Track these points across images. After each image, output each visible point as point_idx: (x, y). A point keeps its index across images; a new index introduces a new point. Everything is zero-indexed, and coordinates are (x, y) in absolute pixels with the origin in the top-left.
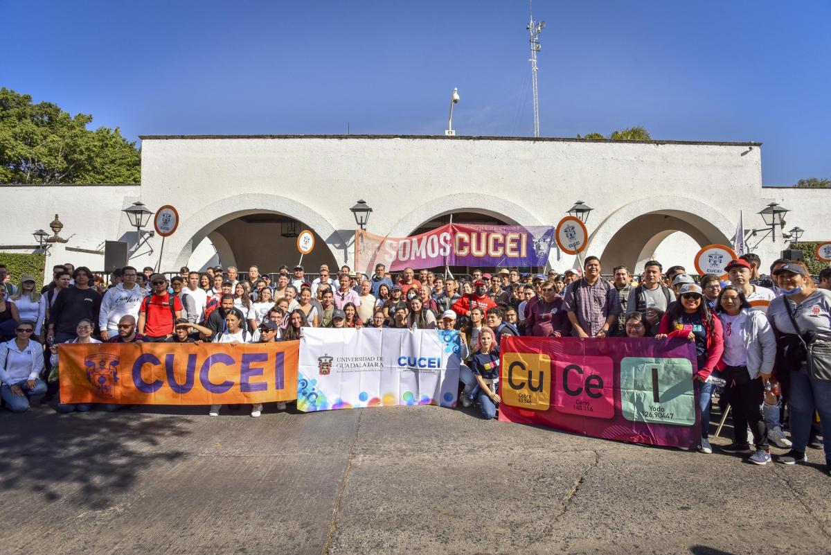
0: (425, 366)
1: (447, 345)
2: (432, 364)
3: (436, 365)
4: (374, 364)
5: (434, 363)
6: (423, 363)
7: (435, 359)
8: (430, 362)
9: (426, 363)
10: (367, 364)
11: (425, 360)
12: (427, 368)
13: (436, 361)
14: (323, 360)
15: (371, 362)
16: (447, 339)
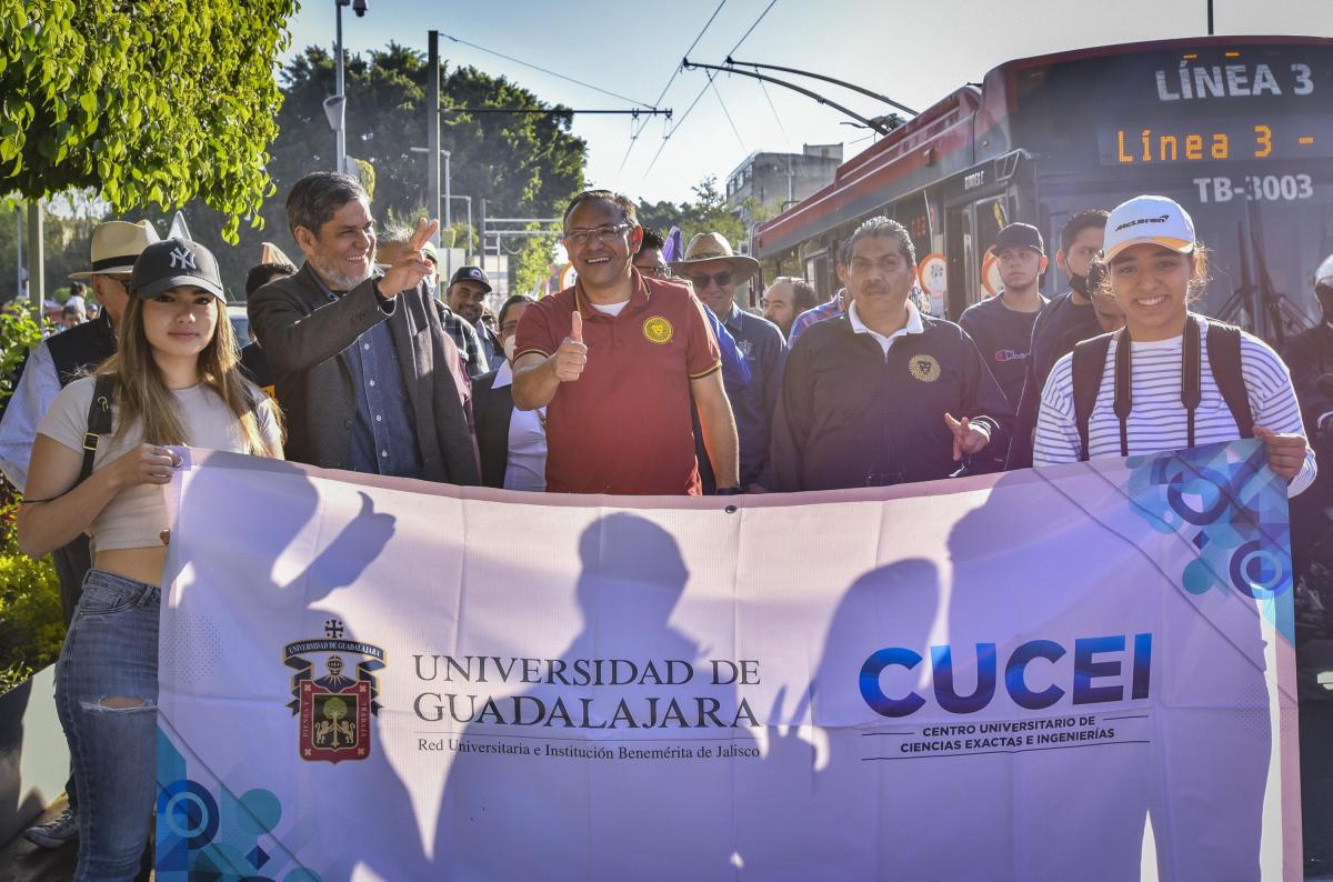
0: (1053, 695)
1: (1200, 540)
2: (1097, 682)
3: (1125, 680)
4: (690, 712)
5: (1114, 669)
6: (1038, 675)
7: (1116, 644)
8: (1084, 667)
9: (1061, 674)
10: (641, 712)
11: (1053, 652)
12: (1064, 708)
13: (1126, 657)
14: (320, 665)
15: (665, 694)
16: (1195, 502)
